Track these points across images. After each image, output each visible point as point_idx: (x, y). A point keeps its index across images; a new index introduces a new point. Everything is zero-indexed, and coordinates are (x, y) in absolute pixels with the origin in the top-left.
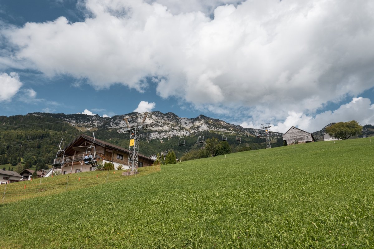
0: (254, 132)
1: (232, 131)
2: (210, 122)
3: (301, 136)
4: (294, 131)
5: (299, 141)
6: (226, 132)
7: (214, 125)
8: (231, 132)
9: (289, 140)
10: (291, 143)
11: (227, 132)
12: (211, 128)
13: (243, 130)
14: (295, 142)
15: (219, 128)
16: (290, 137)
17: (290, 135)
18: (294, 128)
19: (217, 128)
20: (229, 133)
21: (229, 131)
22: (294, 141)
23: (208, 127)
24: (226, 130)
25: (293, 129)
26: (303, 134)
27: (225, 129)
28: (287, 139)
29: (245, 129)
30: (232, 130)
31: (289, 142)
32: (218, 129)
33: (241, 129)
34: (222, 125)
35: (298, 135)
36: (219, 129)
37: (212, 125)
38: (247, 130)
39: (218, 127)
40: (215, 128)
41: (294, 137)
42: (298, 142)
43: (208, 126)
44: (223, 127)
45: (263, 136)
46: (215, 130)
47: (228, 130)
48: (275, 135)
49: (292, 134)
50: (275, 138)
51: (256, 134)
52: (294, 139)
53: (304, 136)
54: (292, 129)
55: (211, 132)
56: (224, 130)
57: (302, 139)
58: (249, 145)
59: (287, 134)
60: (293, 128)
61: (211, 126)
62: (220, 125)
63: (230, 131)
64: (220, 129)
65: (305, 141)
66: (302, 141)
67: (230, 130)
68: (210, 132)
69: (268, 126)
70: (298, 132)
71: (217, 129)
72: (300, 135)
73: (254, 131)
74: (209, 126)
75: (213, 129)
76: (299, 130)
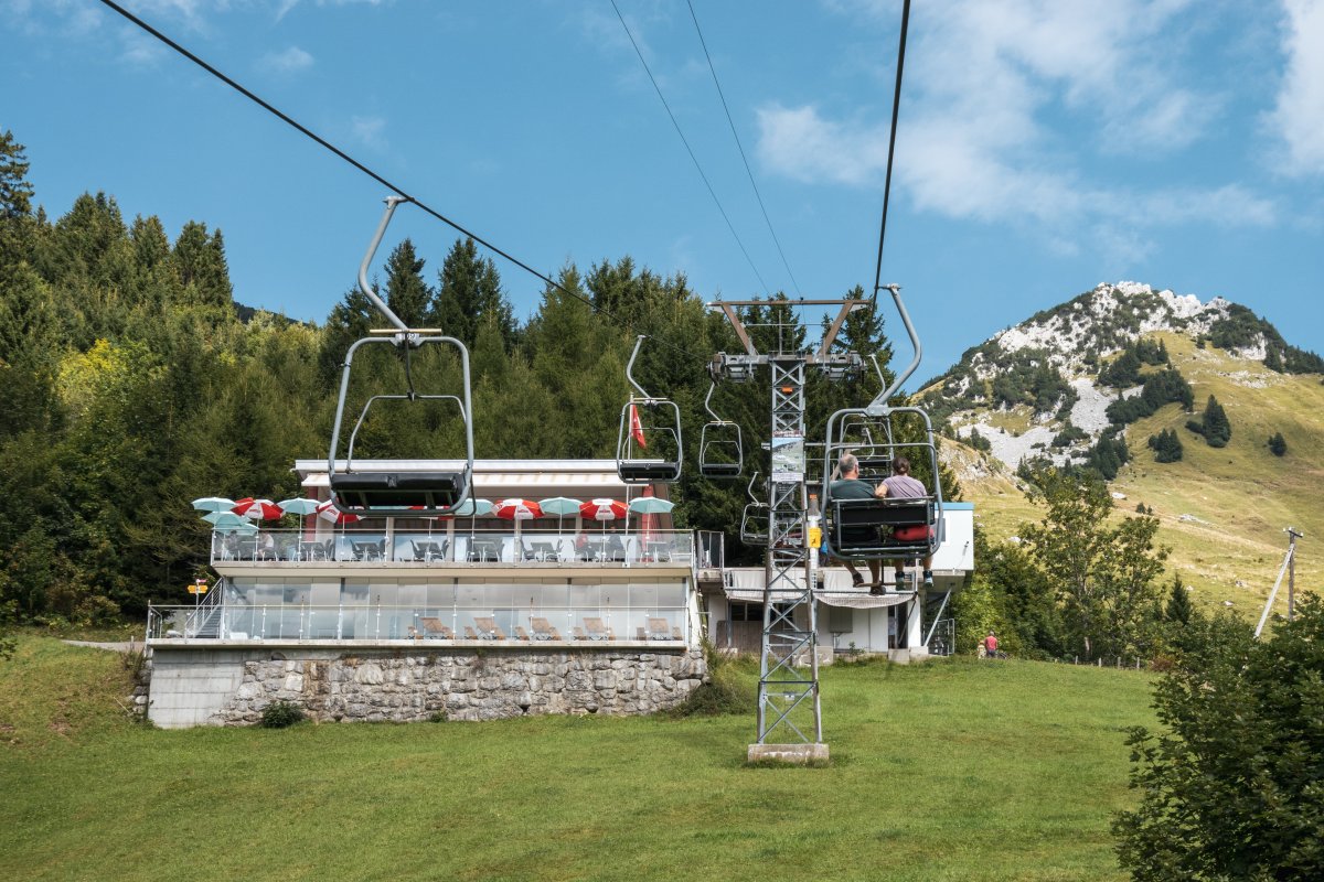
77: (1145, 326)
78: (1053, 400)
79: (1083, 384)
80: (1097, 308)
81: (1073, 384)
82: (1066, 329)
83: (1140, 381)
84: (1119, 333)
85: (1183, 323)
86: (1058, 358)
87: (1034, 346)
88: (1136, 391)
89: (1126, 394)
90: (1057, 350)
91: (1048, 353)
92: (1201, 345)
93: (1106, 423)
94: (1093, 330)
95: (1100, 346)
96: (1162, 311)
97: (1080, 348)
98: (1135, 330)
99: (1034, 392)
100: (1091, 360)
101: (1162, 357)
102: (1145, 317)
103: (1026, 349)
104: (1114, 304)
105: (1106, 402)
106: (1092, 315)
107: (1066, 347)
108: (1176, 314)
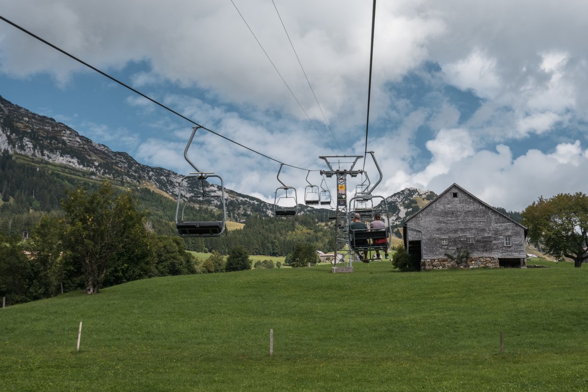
0: (172, 183)
1: (96, 167)
2: (19, 125)
3: (483, 230)
4: (457, 204)
5: (475, 255)
6: (74, 169)
7: (34, 137)
8: (93, 173)
9: (435, 243)
10: (442, 257)
11: (78, 171)
12: (22, 147)
13: (135, 172)
14: (455, 256)
15: (51, 151)
16: (438, 230)
17: (440, 222)
18: (460, 195)
19: (42, 149)
20: (84, 174)
21: (88, 166)
22: (452, 251)
23: (10, 141)
24: (75, 160)
25: (455, 195)
26: (494, 225)
27: (72, 157)
28: (424, 239)
29: (144, 168)
30: (97, 164)
31: (432, 252)
32: (46, 152)
33: (130, 167)
34: (64, 142)
35: (472, 225)
36: (51, 155)
37: (25, 134)
38: (151, 173)
39: (47, 148)
40: (34, 148)
41: (456, 231)
42: (467, 257)
43: (9, 137)
44: (66, 151)
45: (200, 202)
46: (34, 155)
47: (82, 161)
48: (239, 204)
49: (445, 219)
50: (238, 214)
51: (177, 191)
52: (455, 242)
53: (496, 232)
54: (449, 196)
55: (18, 161)
56: (70, 159)
57: (486, 245)
58: (154, 227)
59: (427, 214)
60: (455, 191)
61: (21, 139)
62: (56, 139)
63: (91, 170)
64: (53, 156)
65: (497, 255)
66: (486, 255)
67: (89, 163)
68: (14, 162)
69: (348, 170)
70: (474, 213)
71: (43, 155)
72: (481, 225)
73: (174, 180)
74: (14, 136)
75: (29, 152)
76: (480, 203)
77: (414, 196)
78: (396, 211)
79: (402, 208)
80: (405, 193)
81: (400, 208)
82: (399, 197)
83: (412, 207)
84: (409, 198)
85: (421, 195)
86: (397, 203)
87: (393, 201)
88: (411, 209)
89: (409, 210)
90: (397, 201)
91: (396, 202)
92: (424, 200)
93: (405, 216)
94: (404, 197)
95: (405, 200)
96: (417, 193)
97: (402, 201)
98: (412, 197)
99: (393, 209)
100: (404, 203)
101: (416, 203)
102: (414, 194)
103: (392, 201)
104: (408, 192)
105: (405, 212)
106: (404, 194)
107: (399, 201)
108: (420, 194)
